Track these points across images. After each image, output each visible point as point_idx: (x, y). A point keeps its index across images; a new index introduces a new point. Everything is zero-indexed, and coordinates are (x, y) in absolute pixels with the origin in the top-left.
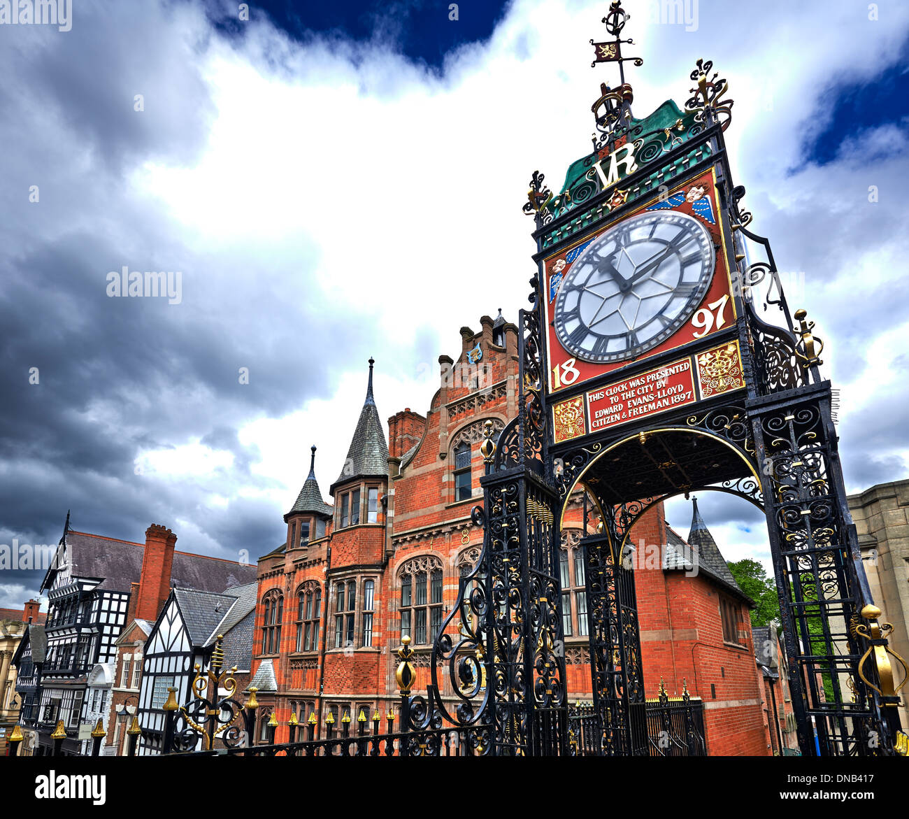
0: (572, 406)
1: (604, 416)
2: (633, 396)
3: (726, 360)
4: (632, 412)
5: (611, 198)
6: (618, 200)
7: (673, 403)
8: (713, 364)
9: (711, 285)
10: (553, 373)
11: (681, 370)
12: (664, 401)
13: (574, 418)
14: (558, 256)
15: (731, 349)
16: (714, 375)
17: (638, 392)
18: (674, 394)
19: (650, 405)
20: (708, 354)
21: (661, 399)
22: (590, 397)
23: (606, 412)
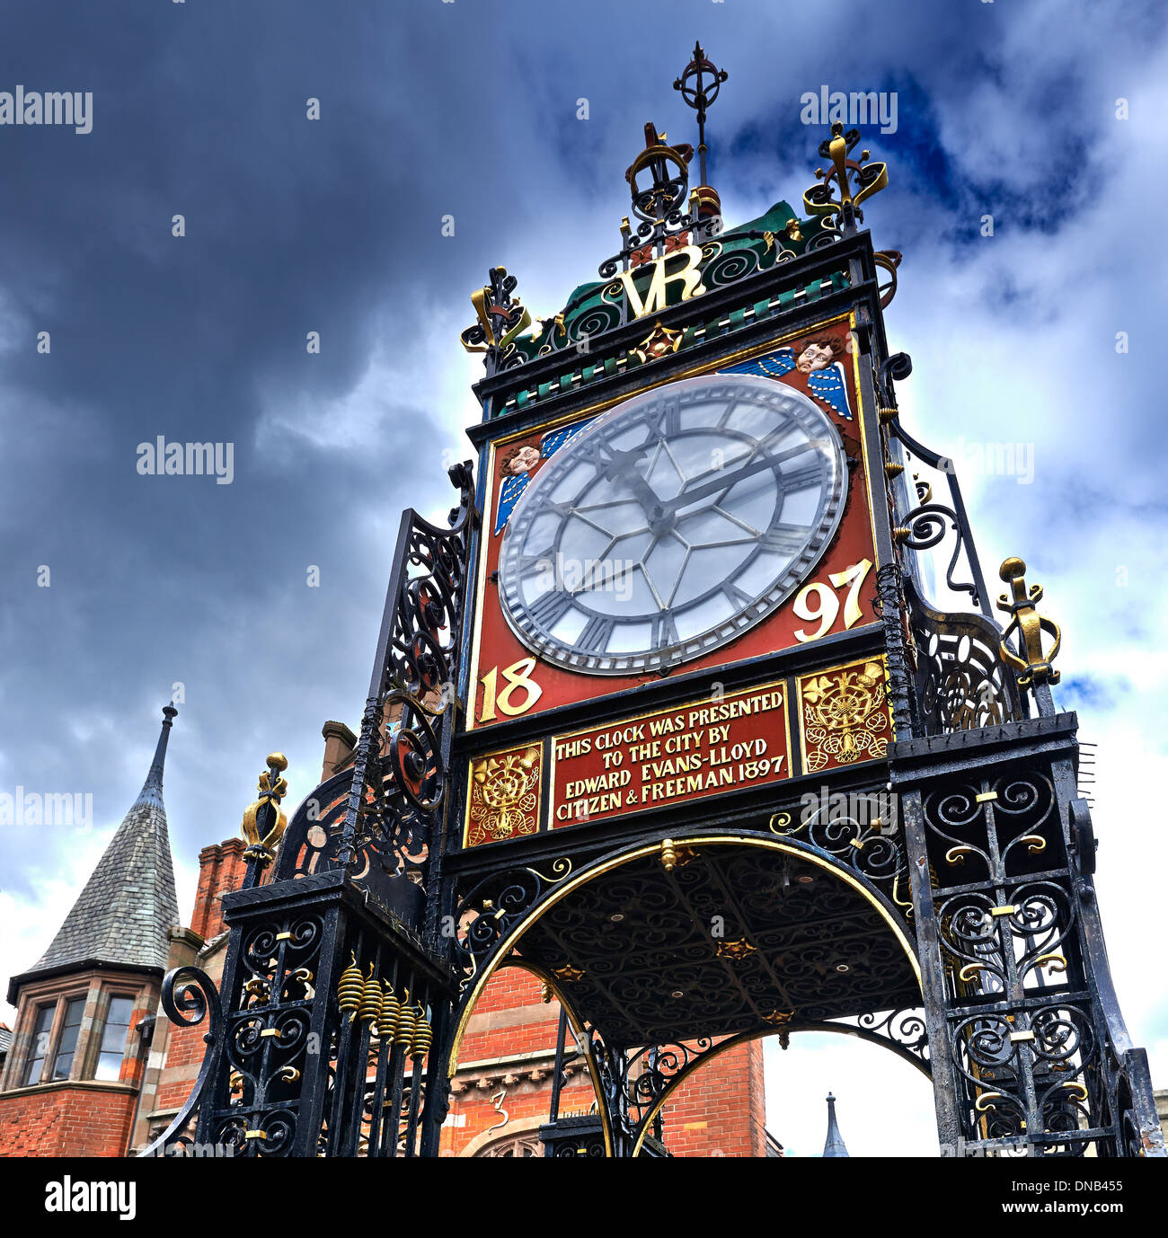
0: (516, 764)
1: (586, 795)
2: (655, 755)
3: (860, 694)
4: (650, 791)
5: (647, 341)
6: (660, 346)
7: (742, 778)
8: (834, 700)
9: (837, 537)
10: (481, 686)
11: (764, 708)
12: (723, 771)
13: (517, 794)
14: (524, 440)
15: (872, 672)
16: (833, 725)
17: (667, 747)
18: (744, 760)
19: (690, 779)
20: (824, 680)
21: (716, 768)
22: (557, 748)
23: (591, 785)
